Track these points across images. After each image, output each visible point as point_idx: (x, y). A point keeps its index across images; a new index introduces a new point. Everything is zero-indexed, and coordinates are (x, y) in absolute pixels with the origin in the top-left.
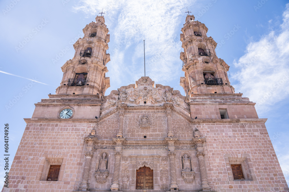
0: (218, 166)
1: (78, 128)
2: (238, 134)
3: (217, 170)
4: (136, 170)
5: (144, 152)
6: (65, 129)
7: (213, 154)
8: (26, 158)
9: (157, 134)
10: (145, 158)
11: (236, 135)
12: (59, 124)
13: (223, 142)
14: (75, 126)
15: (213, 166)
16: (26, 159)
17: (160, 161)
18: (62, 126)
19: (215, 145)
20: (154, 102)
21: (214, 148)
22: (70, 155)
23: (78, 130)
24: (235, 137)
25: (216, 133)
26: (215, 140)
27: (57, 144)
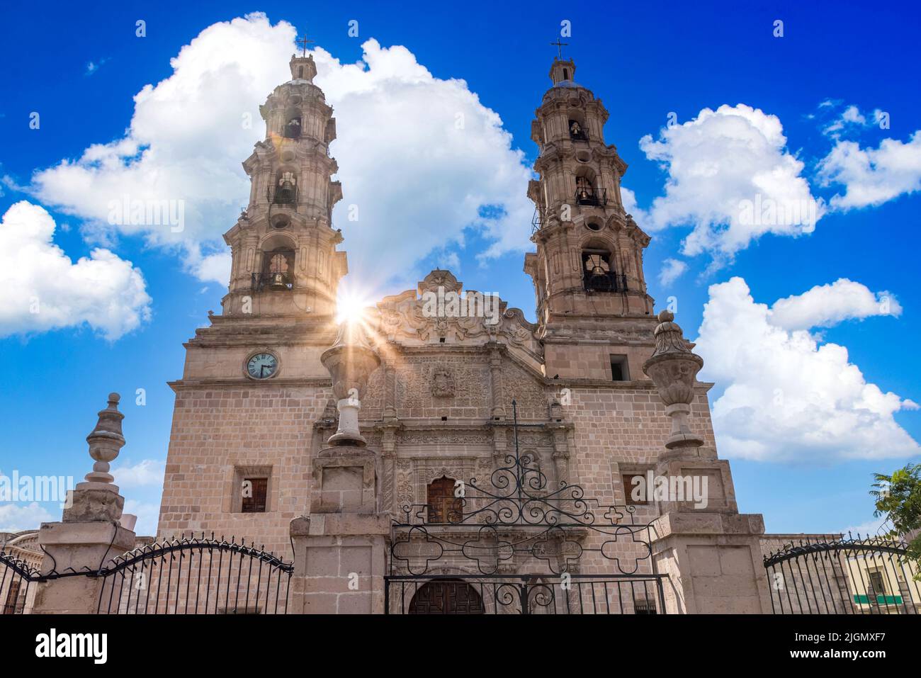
0: (595, 480)
1: (296, 399)
2: (644, 415)
3: (593, 487)
4: (426, 484)
5: (443, 449)
6: (266, 402)
7: (587, 455)
8: (191, 468)
9: (471, 410)
10: (444, 463)
11: (640, 417)
12: (250, 391)
13: (610, 431)
14: (288, 396)
15: (586, 480)
16: (192, 472)
17: (477, 468)
18: (259, 396)
19: (592, 437)
20: (461, 336)
21: (590, 443)
22: (286, 459)
23: (297, 403)
24: (637, 420)
25: (599, 411)
26: (594, 425)
27: (255, 437)
